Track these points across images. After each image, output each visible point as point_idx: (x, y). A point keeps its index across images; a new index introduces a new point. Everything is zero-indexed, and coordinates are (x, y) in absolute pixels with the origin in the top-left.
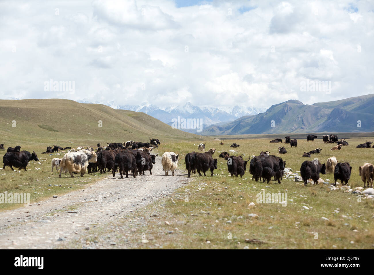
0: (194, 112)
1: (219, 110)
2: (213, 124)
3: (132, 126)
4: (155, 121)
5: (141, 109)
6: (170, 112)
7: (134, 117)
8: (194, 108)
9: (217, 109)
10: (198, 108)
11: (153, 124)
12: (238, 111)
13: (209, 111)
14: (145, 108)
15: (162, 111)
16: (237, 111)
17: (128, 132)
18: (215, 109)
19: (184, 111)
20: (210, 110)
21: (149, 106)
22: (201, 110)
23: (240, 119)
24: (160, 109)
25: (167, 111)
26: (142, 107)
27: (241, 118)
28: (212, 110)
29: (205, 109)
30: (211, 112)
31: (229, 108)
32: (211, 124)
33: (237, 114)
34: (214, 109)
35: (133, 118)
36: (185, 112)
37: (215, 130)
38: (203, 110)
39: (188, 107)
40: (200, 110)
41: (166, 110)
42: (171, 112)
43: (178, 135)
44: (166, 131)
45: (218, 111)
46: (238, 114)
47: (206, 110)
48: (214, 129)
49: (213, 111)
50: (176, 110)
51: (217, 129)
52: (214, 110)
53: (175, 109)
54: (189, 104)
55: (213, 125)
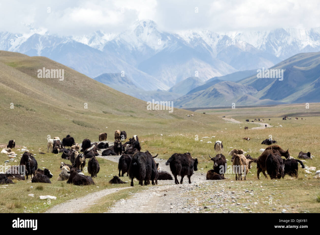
0: (166, 46)
1: (230, 40)
2: (216, 77)
3: (24, 91)
4: (76, 77)
5: (25, 40)
6: (101, 49)
7: (24, 70)
8: (164, 36)
9: (226, 38)
10: (174, 38)
11: (71, 85)
12: (283, 41)
13: (204, 45)
14: (35, 39)
15: (81, 45)
16: (278, 42)
17: (24, 109)
18: (221, 38)
19: (139, 45)
20: (208, 41)
21: (46, 33)
22: (185, 41)
23: (288, 64)
24: (74, 41)
25: (92, 45)
26: (27, 36)
27: (291, 59)
28: (212, 39)
29: (195, 38)
30: (209, 44)
31: (259, 32)
32: (210, 77)
33: (280, 48)
34: (218, 37)
35: (22, 73)
36: (142, 47)
37: (221, 92)
38: (188, 41)
39: (148, 34)
40: (181, 42)
41: (90, 42)
42: (104, 48)
43: (132, 112)
44: (104, 104)
45: (228, 44)
46: (282, 49)
47: (196, 40)
48: (219, 91)
49: (216, 43)
50: (119, 41)
51: (228, 90)
52: (217, 40)
53: (114, 40)
54: (151, 27)
55: (216, 81)
